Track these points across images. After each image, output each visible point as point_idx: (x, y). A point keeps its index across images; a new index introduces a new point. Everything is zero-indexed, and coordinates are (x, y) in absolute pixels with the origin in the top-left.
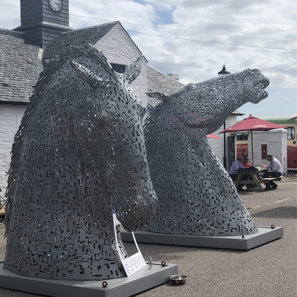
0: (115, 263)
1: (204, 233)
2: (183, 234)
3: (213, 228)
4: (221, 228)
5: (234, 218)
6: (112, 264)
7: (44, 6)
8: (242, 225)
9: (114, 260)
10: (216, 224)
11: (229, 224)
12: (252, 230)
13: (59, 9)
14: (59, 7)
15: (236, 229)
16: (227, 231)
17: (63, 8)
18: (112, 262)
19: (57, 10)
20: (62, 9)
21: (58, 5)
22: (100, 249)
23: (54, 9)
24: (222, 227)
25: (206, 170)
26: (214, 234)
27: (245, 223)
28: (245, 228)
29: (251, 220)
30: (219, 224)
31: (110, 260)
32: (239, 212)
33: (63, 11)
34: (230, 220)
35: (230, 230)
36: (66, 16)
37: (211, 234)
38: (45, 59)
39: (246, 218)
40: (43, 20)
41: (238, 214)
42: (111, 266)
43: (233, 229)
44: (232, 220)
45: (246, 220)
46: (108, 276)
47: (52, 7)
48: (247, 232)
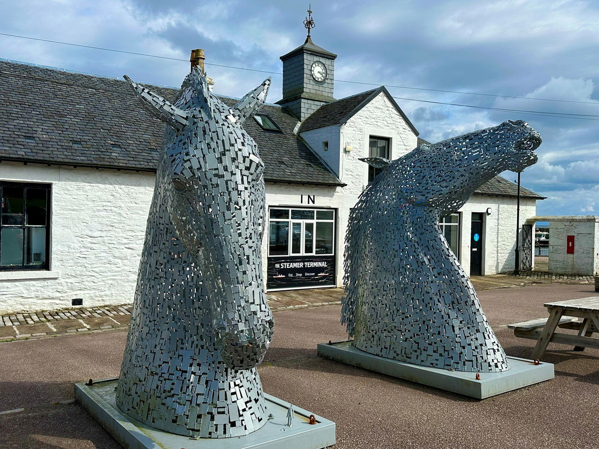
0: (223, 413)
1: (422, 361)
2: (394, 358)
3: (436, 356)
4: (448, 358)
5: (469, 345)
6: (219, 413)
7: (305, 75)
8: (482, 357)
9: (224, 407)
10: (441, 351)
11: (462, 353)
12: (499, 365)
13: (322, 78)
14: (323, 76)
15: (472, 361)
16: (456, 363)
17: (327, 77)
18: (220, 410)
19: (320, 80)
20: (326, 79)
21: (321, 74)
22: (206, 387)
23: (317, 79)
24: (450, 356)
25: (433, 268)
26: (437, 365)
27: (487, 354)
28: (486, 361)
29: (498, 349)
30: (446, 351)
31: (218, 406)
32: (479, 335)
33: (329, 81)
34: (464, 348)
35: (461, 363)
36: (330, 86)
37: (432, 364)
38: (300, 132)
39: (490, 346)
40: (303, 92)
41: (477, 339)
42: (217, 417)
43: (466, 361)
44: (467, 347)
45: (489, 349)
46: (210, 433)
47: (314, 77)
48: (490, 368)
